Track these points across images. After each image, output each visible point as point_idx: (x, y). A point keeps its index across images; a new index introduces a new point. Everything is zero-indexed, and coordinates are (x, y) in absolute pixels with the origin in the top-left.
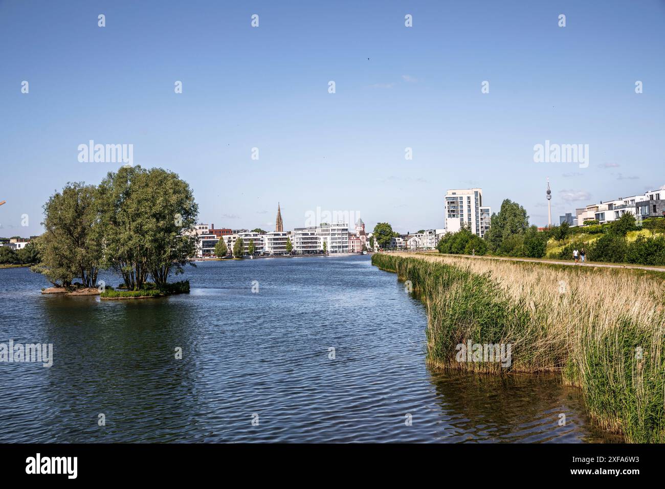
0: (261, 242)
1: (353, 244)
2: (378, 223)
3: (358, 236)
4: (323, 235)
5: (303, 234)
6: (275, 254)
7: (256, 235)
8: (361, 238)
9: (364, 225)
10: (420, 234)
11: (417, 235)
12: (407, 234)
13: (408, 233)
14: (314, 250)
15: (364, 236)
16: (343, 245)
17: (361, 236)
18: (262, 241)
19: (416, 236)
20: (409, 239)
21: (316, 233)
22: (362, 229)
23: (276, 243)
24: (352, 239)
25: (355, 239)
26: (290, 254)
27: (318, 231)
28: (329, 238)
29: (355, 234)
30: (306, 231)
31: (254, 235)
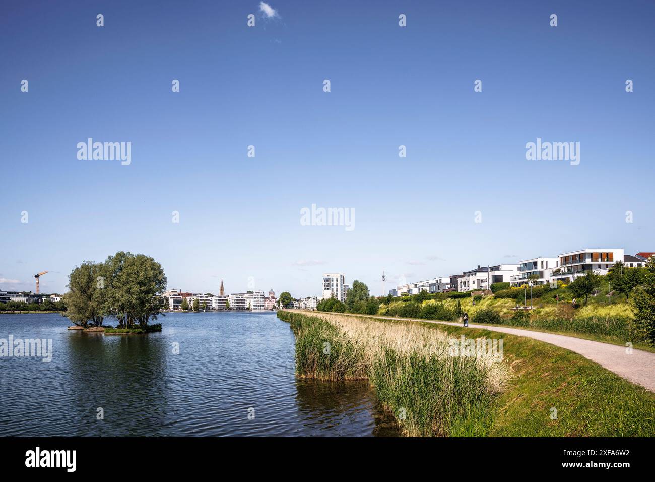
0: (210, 302)
1: (267, 304)
2: (283, 292)
4: (248, 298)
5: (236, 297)
6: (219, 309)
8: (272, 301)
9: (274, 293)
10: (308, 299)
13: (301, 298)
14: (243, 308)
15: (274, 300)
16: (261, 305)
19: (305, 300)
20: (301, 302)
21: (244, 297)
22: (273, 295)
23: (220, 303)
25: (268, 301)
26: (228, 310)
27: (246, 296)
28: (252, 300)
29: (268, 299)
30: (238, 296)
31: (206, 297)
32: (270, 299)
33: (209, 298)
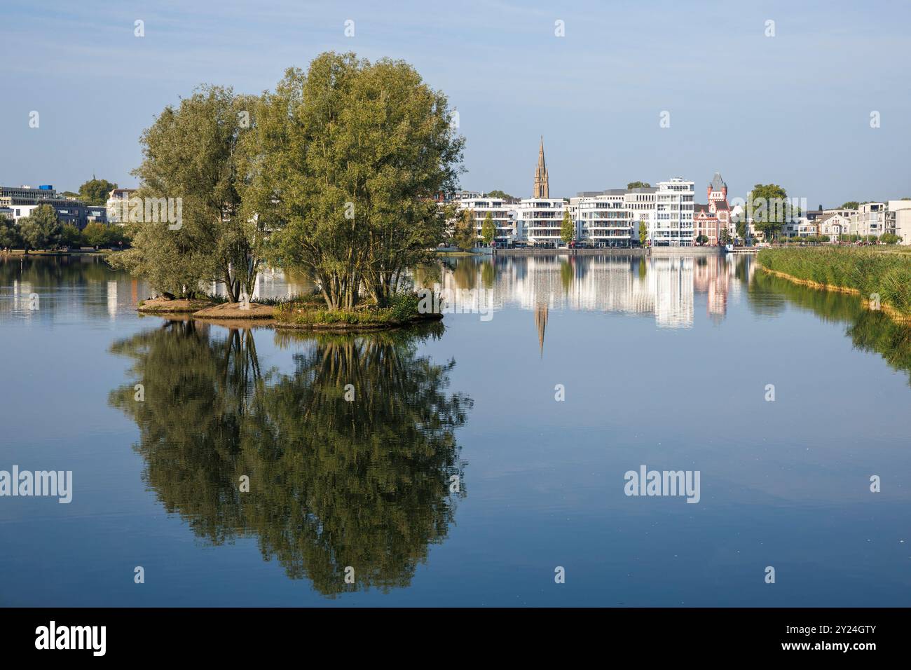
0: (508, 219)
1: (702, 229)
2: (757, 186)
3: (714, 212)
4: (638, 207)
5: (597, 204)
6: (536, 245)
7: (499, 204)
8: (718, 217)
9: (726, 188)
10: (850, 211)
11: (843, 212)
12: (817, 209)
13: (821, 207)
14: (619, 240)
15: (726, 212)
16: (683, 230)
17: (719, 213)
18: (511, 216)
19: (840, 214)
20: (824, 219)
21: (624, 203)
22: (722, 197)
23: (539, 223)
24: (700, 217)
25: (705, 217)
26: (570, 247)
27: (630, 198)
28: (652, 213)
29: (706, 208)
30: (604, 199)
31: (495, 204)
32: (712, 210)
33: (503, 208)
